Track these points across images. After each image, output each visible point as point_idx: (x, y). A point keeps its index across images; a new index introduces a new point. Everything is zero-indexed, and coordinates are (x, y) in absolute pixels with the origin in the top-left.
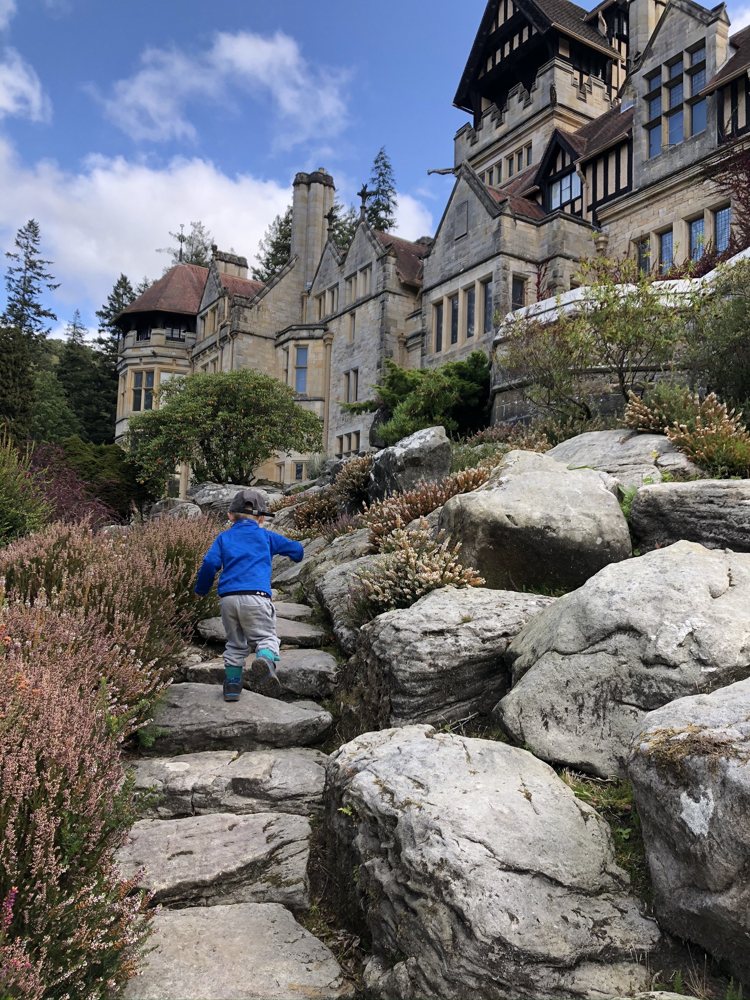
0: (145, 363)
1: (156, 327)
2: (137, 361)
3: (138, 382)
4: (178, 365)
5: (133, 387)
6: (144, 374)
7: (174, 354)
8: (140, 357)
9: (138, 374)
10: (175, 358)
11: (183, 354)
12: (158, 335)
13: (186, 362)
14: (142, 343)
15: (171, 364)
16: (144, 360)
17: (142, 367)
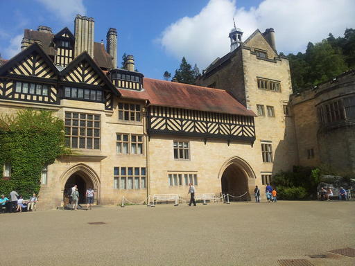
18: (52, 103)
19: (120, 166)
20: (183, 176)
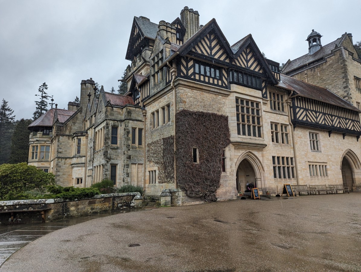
0: (35, 143)
1: (38, 131)
2: (33, 143)
3: (33, 150)
4: (47, 143)
5: (32, 151)
6: (35, 147)
7: (45, 140)
8: (34, 142)
9: (33, 147)
10: (45, 141)
11: (49, 139)
12: (39, 134)
13: (50, 142)
14: (34, 137)
15: (44, 143)
16: (35, 142)
17: (34, 144)
18: (224, 87)
19: (276, 155)
20: (318, 167)
